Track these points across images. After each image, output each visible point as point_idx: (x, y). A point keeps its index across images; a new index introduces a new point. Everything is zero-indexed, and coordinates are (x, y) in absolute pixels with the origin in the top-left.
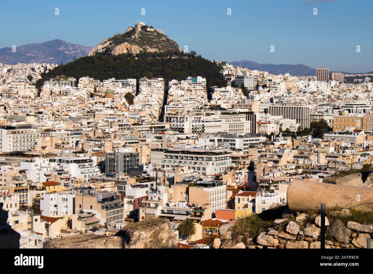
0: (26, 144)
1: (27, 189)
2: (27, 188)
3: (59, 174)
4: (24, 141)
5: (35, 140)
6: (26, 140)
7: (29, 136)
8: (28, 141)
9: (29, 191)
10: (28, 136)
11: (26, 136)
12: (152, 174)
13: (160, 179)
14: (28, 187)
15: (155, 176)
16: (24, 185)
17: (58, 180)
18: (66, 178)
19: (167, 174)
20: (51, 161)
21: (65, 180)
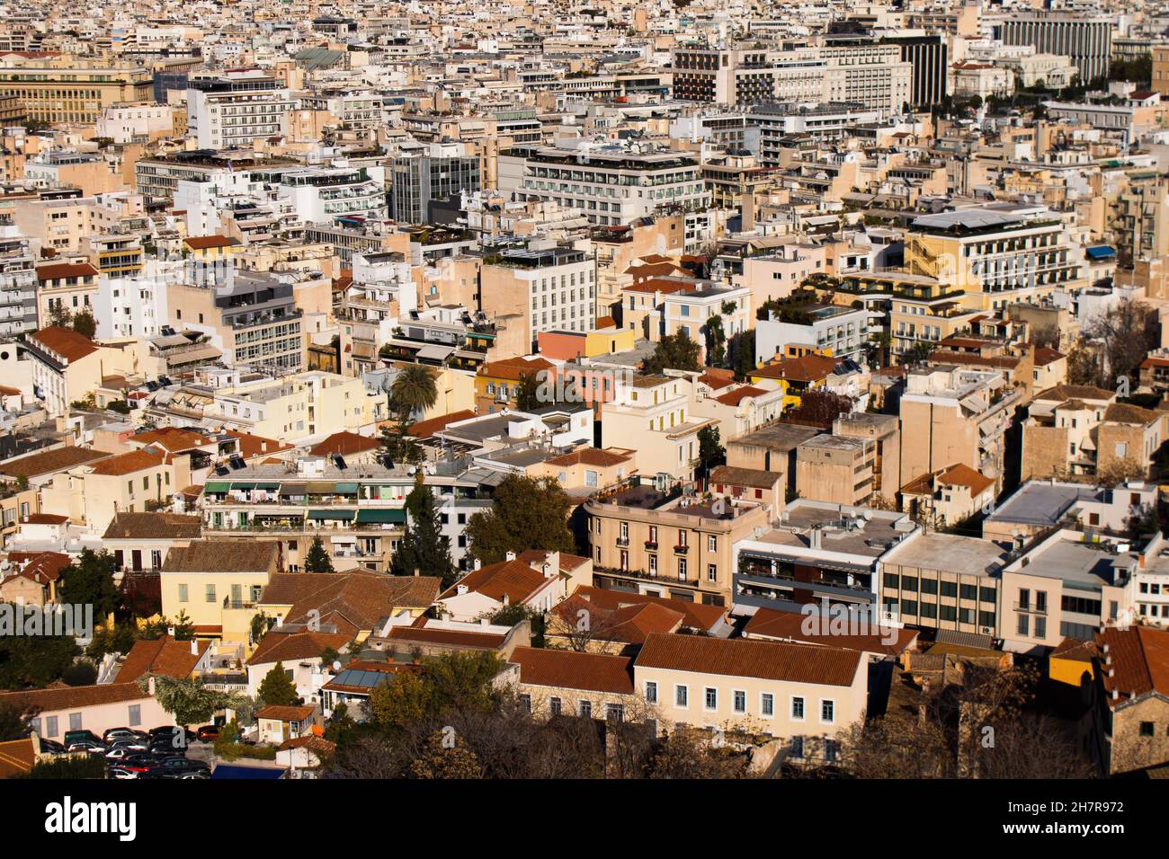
0: (259, 128)
1: (137, 257)
2: (137, 252)
3: (237, 216)
4: (254, 120)
5: (274, 119)
6: (259, 118)
7: (268, 108)
8: (264, 119)
9: (144, 261)
10: (263, 109)
11: (258, 108)
12: (473, 221)
13: (489, 234)
14: (143, 252)
15: (479, 224)
16: (130, 245)
17: (236, 233)
18: (259, 228)
19: (504, 222)
20: (254, 178)
21: (253, 232)
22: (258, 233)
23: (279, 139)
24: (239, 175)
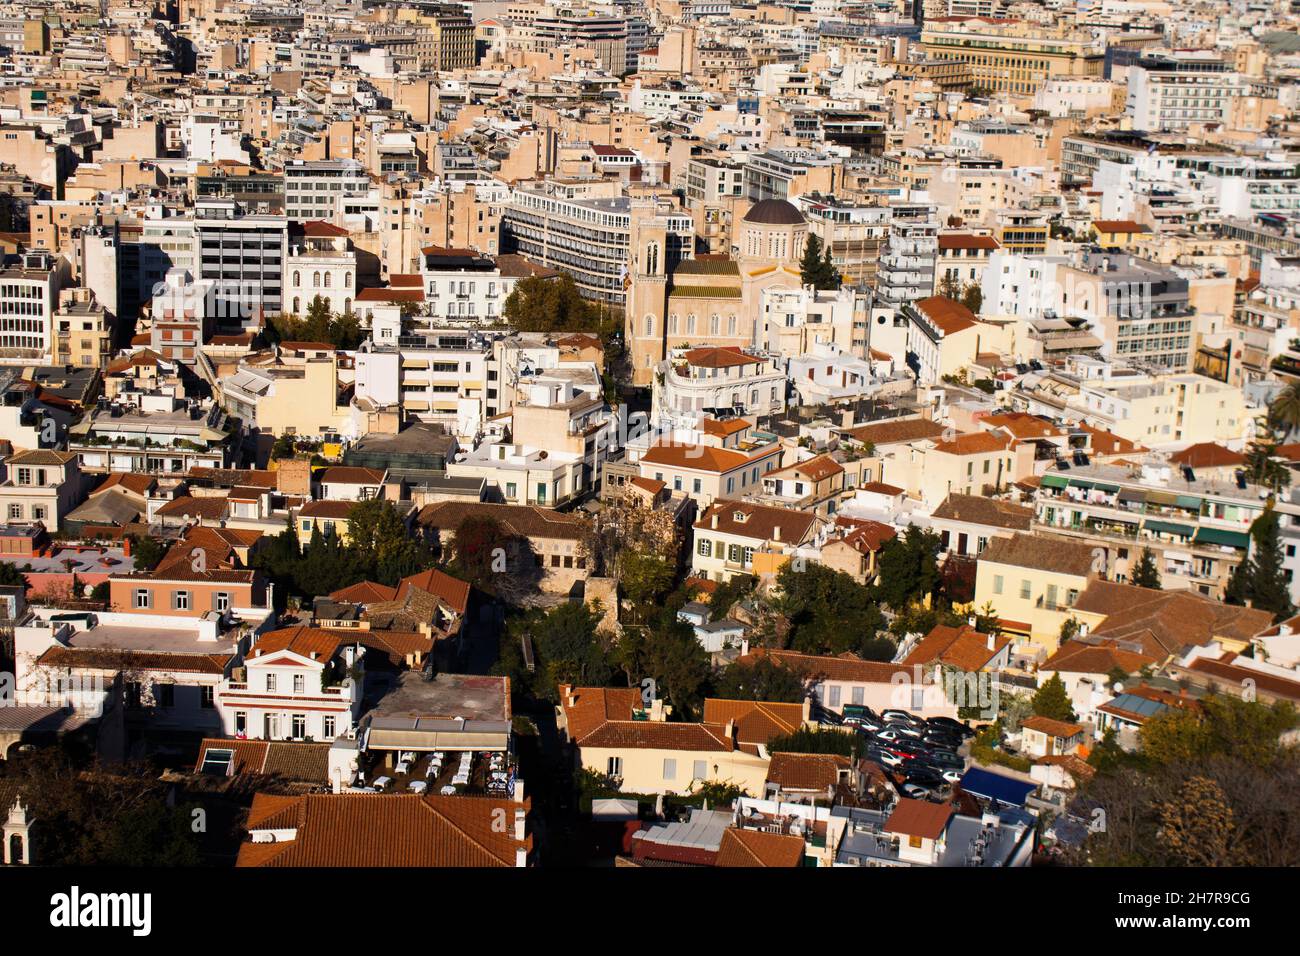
0: (1200, 113)
1: (1042, 235)
2: (1042, 230)
3: (1152, 203)
4: (1196, 104)
5: (1217, 104)
6: (1201, 102)
7: (1213, 92)
8: (1207, 104)
9: (1048, 240)
10: (1208, 93)
11: (1202, 91)
14: (1048, 231)
16: (1037, 222)
17: (1149, 220)
18: (1174, 217)
20: (1181, 164)
21: (1167, 221)
22: (1172, 223)
23: (1216, 126)
24: (1165, 159)
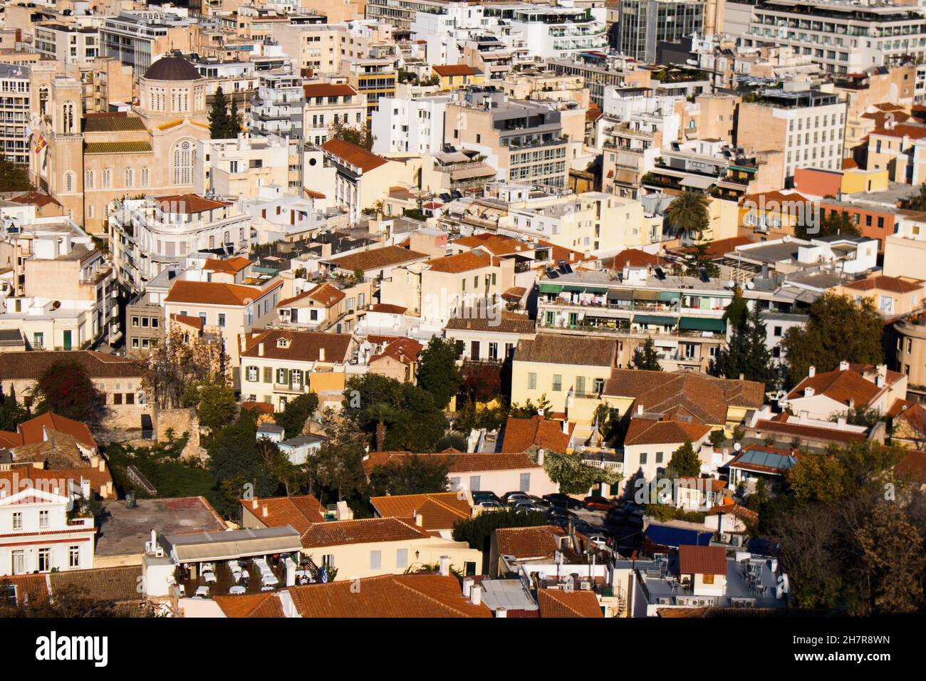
1: (391, 81)
2: (391, 77)
3: (480, 48)
9: (397, 85)
12: (706, 63)
13: (721, 75)
14: (396, 77)
15: (712, 66)
16: (385, 70)
17: (478, 63)
18: (500, 60)
19: (738, 65)
20: (489, 13)
21: (495, 63)
22: (499, 64)
24: (474, 9)
